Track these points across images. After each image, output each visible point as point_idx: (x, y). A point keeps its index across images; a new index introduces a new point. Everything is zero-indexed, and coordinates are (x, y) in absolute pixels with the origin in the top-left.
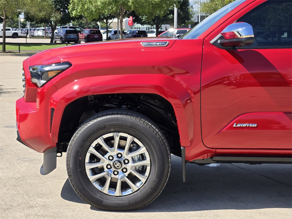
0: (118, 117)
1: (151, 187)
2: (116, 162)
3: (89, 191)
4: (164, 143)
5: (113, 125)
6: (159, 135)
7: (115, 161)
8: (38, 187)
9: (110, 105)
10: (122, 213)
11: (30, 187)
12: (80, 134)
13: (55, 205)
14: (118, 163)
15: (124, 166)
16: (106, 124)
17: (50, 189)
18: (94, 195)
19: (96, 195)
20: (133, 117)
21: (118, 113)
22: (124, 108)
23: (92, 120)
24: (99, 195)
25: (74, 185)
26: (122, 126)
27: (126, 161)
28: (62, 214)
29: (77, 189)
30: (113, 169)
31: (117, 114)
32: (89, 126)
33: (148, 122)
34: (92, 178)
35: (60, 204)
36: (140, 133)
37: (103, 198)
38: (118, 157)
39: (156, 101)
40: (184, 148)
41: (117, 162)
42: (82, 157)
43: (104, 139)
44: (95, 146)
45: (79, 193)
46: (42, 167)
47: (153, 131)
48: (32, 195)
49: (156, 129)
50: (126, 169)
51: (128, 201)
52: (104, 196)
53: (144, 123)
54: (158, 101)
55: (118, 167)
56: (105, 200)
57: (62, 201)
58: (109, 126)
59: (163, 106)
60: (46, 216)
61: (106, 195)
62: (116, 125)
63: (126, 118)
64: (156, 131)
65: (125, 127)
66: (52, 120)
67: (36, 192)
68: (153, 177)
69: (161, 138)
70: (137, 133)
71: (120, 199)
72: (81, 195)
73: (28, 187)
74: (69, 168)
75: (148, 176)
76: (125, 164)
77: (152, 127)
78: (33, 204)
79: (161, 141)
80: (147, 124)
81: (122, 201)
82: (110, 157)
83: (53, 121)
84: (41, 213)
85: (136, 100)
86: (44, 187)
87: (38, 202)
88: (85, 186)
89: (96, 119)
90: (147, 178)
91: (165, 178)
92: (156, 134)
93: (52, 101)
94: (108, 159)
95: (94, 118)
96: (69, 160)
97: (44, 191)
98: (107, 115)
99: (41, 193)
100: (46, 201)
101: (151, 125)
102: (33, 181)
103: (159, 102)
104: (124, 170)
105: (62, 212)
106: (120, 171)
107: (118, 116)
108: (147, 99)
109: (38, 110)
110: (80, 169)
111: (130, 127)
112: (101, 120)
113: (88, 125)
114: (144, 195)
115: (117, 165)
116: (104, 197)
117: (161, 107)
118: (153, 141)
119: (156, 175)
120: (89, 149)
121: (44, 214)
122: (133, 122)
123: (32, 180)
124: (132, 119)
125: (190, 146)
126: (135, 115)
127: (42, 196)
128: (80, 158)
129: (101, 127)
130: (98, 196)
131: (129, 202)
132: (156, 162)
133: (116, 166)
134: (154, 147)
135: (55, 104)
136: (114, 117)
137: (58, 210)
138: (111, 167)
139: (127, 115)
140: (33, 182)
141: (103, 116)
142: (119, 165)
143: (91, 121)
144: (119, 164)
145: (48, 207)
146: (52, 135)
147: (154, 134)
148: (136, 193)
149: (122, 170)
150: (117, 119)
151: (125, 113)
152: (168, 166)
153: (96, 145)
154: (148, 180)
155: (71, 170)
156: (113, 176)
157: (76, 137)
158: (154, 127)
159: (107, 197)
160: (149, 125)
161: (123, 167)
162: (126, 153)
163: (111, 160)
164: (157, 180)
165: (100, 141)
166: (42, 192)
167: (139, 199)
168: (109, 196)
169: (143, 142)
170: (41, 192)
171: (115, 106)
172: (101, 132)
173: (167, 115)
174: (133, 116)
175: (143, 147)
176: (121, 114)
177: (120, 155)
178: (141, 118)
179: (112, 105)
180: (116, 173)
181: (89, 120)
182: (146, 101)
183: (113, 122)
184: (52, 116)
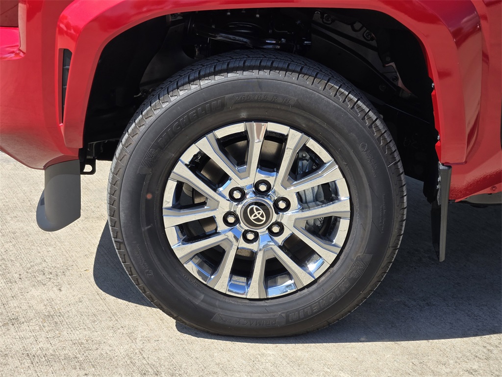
0: (261, 77)
1: (351, 276)
2: (252, 208)
3: (174, 284)
4: (392, 153)
5: (246, 102)
6: (379, 130)
7: (250, 205)
8: (34, 245)
9: (231, 36)
10: (266, 345)
11: (14, 245)
12: (147, 126)
13: (78, 311)
14: (257, 210)
15: (275, 217)
16: (227, 96)
17: (65, 253)
18: (189, 297)
19: (196, 297)
20: (306, 77)
21: (262, 64)
22: (271, 46)
23: (183, 85)
24: (202, 296)
25: (133, 269)
26: (274, 102)
27: (282, 205)
28: (99, 351)
29: (140, 280)
30: (243, 226)
31: (260, 68)
32: (175, 102)
33: (347, 93)
34: (182, 250)
35: (94, 311)
36: (325, 126)
37: (214, 306)
38: (257, 192)
39: (358, 25)
40: (450, 167)
41: (255, 207)
42: (153, 193)
43: (218, 140)
44: (192, 161)
45: (147, 290)
46: (42, 202)
47: (363, 119)
48: (17, 276)
49: (371, 114)
50: (281, 225)
51: (284, 315)
52: (217, 299)
53: (336, 94)
54: (361, 25)
55: (258, 220)
56: (219, 312)
57: (98, 297)
58: (235, 103)
59: (374, 41)
60: (55, 358)
61: (222, 296)
62: (257, 101)
63: (286, 79)
64: (370, 118)
65: (283, 108)
66: (64, 83)
67: (29, 266)
68: (358, 251)
69: (385, 139)
70: (318, 124)
71: (263, 306)
72: (153, 295)
73: (6, 246)
74: (117, 223)
75: (341, 245)
76: (277, 213)
77: (359, 107)
78: (17, 309)
79: (384, 148)
80: (344, 97)
81: (268, 312)
82: (235, 192)
83: (67, 87)
84: (41, 345)
85: (299, 22)
86: (50, 245)
87: (33, 302)
88: (163, 273)
89: (195, 83)
90: (338, 252)
91: (390, 251)
92: (370, 127)
93: (62, 26)
94: (228, 197)
95: (191, 78)
96: (117, 200)
97: (48, 260)
98: (228, 71)
99: (40, 268)
100: (53, 296)
101: (356, 100)
102: (22, 225)
103: (364, 29)
104: (276, 229)
105: (100, 343)
106: (262, 231)
107: (261, 73)
108: (333, 21)
109: (22, 54)
110: (147, 226)
111: (299, 106)
112: (210, 84)
113: (172, 99)
114: (331, 298)
115: (255, 216)
116: (217, 303)
117: (370, 42)
118: (363, 146)
119: (365, 243)
120: (175, 170)
121: (48, 349)
122: (307, 91)
123: (18, 221)
124: (302, 83)
125: (466, 162)
126: (310, 72)
127: (44, 277)
128: (149, 196)
129: (210, 106)
130: (200, 299)
131: (287, 316)
132: (366, 207)
133: (252, 218)
134: (363, 166)
135: (71, 33)
136: (250, 77)
137: (87, 333)
138: (237, 221)
139: (287, 70)
140: (23, 228)
141: (216, 73)
142: (262, 216)
143: (181, 88)
144: (261, 212)
145: (61, 322)
146: (66, 127)
147: (365, 127)
148: (306, 291)
149: (270, 229)
150: (259, 83)
151: (281, 65)
152: (399, 220)
153: (195, 156)
154: (342, 257)
155: (123, 229)
156: (243, 244)
157: (136, 136)
158: (364, 107)
159: (225, 302)
160: (351, 100)
161: (273, 221)
162: (283, 181)
163: (239, 201)
164: (369, 257)
165: (206, 146)
166: (44, 265)
167: (315, 309)
168: (231, 298)
169: (332, 150)
170: (41, 263)
171: (245, 40)
172: (210, 121)
173: (384, 66)
174: (305, 74)
175: (331, 166)
176: (271, 68)
177: (263, 188)
178: (328, 82)
179: (237, 38)
180: (250, 236)
181: (175, 86)
182: (330, 26)
183: (247, 93)
184: (64, 72)
